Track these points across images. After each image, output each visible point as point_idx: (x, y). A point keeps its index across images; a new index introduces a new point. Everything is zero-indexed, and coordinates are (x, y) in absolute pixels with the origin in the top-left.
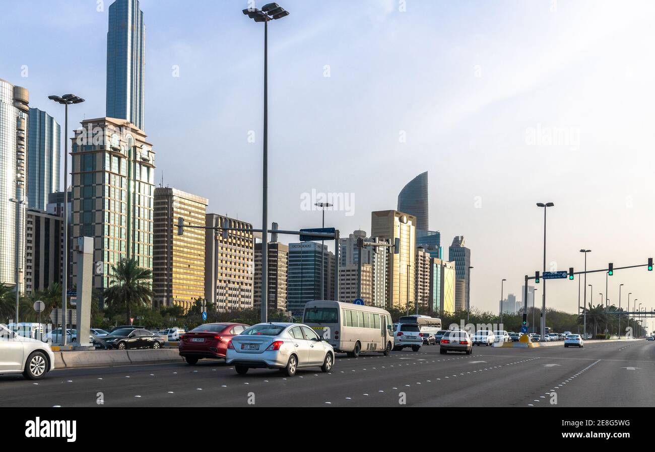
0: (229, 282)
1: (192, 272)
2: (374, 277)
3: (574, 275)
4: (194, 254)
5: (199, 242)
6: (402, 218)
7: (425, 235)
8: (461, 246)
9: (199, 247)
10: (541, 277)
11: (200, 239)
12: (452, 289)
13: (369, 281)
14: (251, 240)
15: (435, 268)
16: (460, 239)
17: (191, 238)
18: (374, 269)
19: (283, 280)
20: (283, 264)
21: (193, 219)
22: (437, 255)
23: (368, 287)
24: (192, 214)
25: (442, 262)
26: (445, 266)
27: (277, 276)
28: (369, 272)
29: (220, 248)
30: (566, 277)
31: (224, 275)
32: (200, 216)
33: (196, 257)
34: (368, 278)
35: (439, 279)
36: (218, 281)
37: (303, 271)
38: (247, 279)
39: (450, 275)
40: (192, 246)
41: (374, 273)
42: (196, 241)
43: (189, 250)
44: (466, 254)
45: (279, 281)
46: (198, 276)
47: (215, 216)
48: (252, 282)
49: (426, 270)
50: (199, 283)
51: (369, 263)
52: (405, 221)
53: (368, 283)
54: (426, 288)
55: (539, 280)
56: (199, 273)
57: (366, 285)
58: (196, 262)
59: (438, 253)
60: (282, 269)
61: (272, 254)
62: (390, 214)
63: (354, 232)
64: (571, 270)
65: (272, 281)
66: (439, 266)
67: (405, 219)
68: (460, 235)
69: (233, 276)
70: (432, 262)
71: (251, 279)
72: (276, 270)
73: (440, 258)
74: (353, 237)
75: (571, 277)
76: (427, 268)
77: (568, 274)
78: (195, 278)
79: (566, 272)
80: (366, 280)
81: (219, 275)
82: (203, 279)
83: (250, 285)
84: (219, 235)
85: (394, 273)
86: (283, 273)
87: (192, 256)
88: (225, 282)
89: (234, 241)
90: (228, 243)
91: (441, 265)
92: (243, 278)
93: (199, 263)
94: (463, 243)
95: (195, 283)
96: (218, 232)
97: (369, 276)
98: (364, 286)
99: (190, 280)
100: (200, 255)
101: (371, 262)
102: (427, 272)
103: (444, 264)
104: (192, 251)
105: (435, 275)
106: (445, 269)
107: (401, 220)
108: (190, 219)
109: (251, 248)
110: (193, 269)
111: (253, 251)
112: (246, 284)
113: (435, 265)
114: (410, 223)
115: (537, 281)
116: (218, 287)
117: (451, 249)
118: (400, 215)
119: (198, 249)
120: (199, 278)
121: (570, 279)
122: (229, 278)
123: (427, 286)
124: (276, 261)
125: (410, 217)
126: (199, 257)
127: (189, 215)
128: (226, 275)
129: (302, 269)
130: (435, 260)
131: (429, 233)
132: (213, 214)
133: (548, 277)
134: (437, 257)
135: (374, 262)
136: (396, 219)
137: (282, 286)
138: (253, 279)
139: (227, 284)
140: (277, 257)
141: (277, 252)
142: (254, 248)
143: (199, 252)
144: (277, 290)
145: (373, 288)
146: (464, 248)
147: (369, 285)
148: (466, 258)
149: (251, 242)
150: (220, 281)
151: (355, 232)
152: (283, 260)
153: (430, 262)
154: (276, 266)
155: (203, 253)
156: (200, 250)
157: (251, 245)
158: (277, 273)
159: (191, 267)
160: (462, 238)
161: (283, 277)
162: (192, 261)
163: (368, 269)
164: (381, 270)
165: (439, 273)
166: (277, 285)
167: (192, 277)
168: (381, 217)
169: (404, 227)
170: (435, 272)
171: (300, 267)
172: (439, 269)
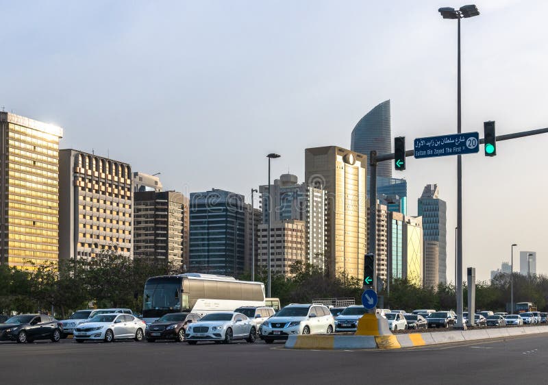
0: (96, 245)
1: (39, 232)
2: (309, 238)
3: (497, 143)
4: (42, 206)
5: (49, 189)
6: (347, 157)
7: (387, 184)
8: (434, 198)
9: (50, 196)
10: (410, 153)
11: (52, 186)
12: (419, 255)
13: (300, 243)
14: (129, 186)
15: (394, 226)
16: (432, 188)
17: (37, 183)
18: (308, 228)
19: (176, 242)
20: (176, 221)
21: (39, 157)
22: (397, 208)
23: (299, 252)
24: (38, 149)
25: (404, 217)
26: (409, 222)
27: (167, 237)
28: (301, 231)
29: (81, 198)
30: (476, 150)
31: (88, 236)
32: (50, 152)
33: (44, 210)
34: (299, 240)
35: (400, 241)
36: (79, 245)
37: (210, 231)
38: (124, 241)
39: (416, 235)
40: (39, 194)
41: (308, 233)
42: (44, 187)
43: (34, 201)
44: (441, 208)
45: (170, 245)
46: (47, 237)
47: (73, 153)
48: (131, 246)
49: (382, 228)
50: (49, 248)
51: (301, 219)
52: (351, 161)
53: (299, 246)
54: (382, 252)
55: (403, 160)
56: (49, 233)
57: (291, 248)
58: (44, 218)
59: (399, 206)
60: (176, 227)
61: (160, 207)
62: (330, 151)
63: (281, 177)
64: (489, 127)
65: (160, 245)
66: (400, 223)
67: (351, 158)
68: (432, 184)
69: (102, 238)
70: (390, 217)
71: (130, 242)
72: (166, 229)
73: (403, 212)
74: (279, 183)
75: (490, 149)
76: (383, 226)
77: (481, 142)
78: (44, 240)
79: (476, 135)
80: (292, 242)
81: (81, 235)
82: (55, 241)
83: (128, 250)
84: (80, 179)
85: (337, 232)
86: (176, 233)
87: (39, 209)
88: (90, 245)
89: (110, 190)
90: (101, 193)
91: (403, 222)
92: (117, 240)
93: (49, 218)
94: (436, 194)
95: (44, 247)
96: (78, 175)
97: (301, 237)
98: (294, 251)
99: (37, 243)
100: (50, 208)
101: (304, 217)
102: (383, 231)
103: (406, 220)
104: (39, 202)
105: (394, 235)
106: (409, 227)
107: (346, 160)
108: (34, 156)
109: (129, 198)
110: (41, 228)
111: (132, 202)
112: (122, 249)
113: (394, 222)
114: (358, 164)
115: (399, 163)
116: (79, 253)
117: (420, 202)
118: (345, 153)
119: (48, 199)
120: (49, 240)
121: (487, 154)
122: (96, 240)
123: (383, 250)
124: (167, 216)
125: (358, 156)
126: (49, 211)
127: (34, 152)
128: (91, 236)
129: (208, 228)
130: (395, 214)
131: (393, 181)
132: (70, 150)
133: (429, 152)
134: (398, 211)
135: (308, 217)
136: (339, 158)
137: (176, 251)
138: (132, 241)
139: (92, 249)
140: (167, 210)
141: (167, 204)
142: (133, 199)
143: (50, 204)
144: (167, 257)
145: (307, 254)
146: (437, 200)
147: (301, 249)
148: (440, 213)
149: (129, 190)
150: (83, 244)
151: (283, 176)
152: (176, 214)
153: (387, 217)
154: (167, 223)
155: (56, 205)
156: (52, 200)
157: (128, 194)
158: (168, 233)
159: (38, 224)
160: (435, 186)
161: (176, 239)
162: (39, 217)
163: (299, 228)
164: (318, 228)
165: (400, 232)
166: (167, 250)
167: (39, 239)
168: (318, 157)
169: (350, 169)
170: (394, 231)
171: (206, 225)
172: (400, 227)
